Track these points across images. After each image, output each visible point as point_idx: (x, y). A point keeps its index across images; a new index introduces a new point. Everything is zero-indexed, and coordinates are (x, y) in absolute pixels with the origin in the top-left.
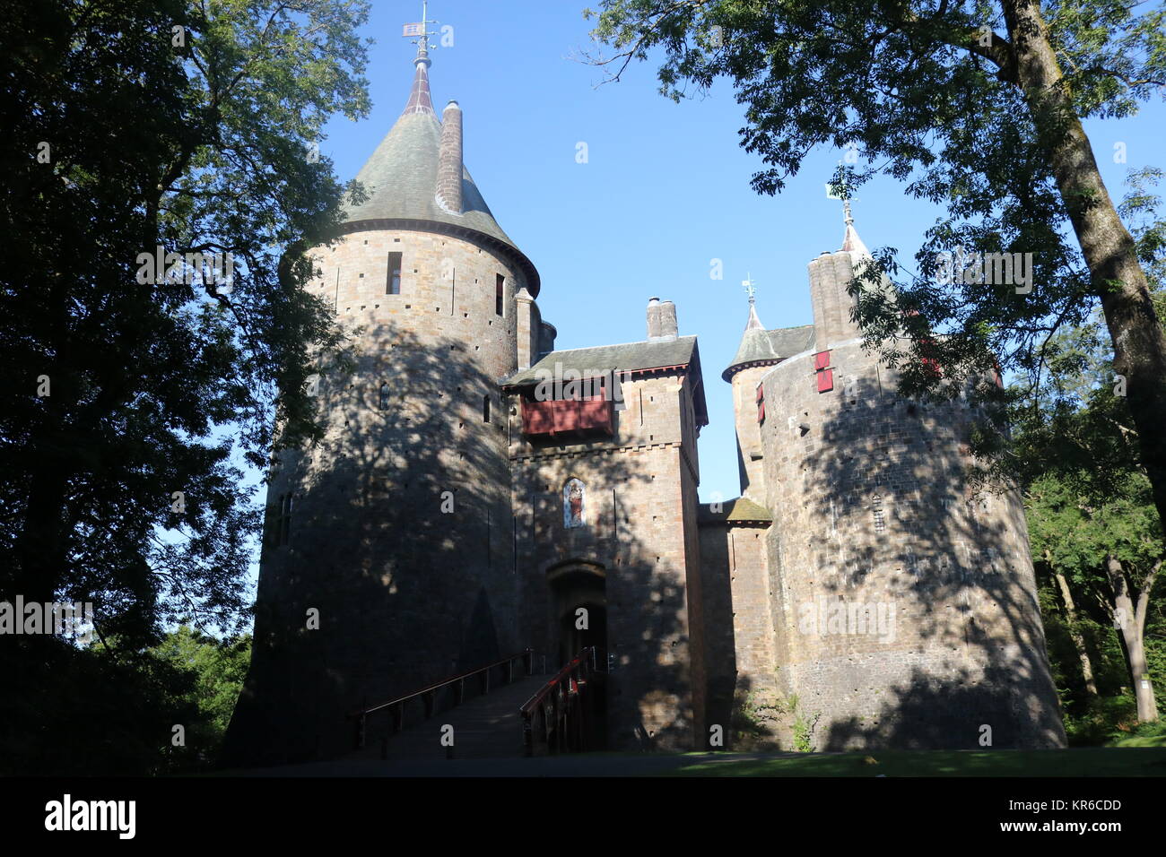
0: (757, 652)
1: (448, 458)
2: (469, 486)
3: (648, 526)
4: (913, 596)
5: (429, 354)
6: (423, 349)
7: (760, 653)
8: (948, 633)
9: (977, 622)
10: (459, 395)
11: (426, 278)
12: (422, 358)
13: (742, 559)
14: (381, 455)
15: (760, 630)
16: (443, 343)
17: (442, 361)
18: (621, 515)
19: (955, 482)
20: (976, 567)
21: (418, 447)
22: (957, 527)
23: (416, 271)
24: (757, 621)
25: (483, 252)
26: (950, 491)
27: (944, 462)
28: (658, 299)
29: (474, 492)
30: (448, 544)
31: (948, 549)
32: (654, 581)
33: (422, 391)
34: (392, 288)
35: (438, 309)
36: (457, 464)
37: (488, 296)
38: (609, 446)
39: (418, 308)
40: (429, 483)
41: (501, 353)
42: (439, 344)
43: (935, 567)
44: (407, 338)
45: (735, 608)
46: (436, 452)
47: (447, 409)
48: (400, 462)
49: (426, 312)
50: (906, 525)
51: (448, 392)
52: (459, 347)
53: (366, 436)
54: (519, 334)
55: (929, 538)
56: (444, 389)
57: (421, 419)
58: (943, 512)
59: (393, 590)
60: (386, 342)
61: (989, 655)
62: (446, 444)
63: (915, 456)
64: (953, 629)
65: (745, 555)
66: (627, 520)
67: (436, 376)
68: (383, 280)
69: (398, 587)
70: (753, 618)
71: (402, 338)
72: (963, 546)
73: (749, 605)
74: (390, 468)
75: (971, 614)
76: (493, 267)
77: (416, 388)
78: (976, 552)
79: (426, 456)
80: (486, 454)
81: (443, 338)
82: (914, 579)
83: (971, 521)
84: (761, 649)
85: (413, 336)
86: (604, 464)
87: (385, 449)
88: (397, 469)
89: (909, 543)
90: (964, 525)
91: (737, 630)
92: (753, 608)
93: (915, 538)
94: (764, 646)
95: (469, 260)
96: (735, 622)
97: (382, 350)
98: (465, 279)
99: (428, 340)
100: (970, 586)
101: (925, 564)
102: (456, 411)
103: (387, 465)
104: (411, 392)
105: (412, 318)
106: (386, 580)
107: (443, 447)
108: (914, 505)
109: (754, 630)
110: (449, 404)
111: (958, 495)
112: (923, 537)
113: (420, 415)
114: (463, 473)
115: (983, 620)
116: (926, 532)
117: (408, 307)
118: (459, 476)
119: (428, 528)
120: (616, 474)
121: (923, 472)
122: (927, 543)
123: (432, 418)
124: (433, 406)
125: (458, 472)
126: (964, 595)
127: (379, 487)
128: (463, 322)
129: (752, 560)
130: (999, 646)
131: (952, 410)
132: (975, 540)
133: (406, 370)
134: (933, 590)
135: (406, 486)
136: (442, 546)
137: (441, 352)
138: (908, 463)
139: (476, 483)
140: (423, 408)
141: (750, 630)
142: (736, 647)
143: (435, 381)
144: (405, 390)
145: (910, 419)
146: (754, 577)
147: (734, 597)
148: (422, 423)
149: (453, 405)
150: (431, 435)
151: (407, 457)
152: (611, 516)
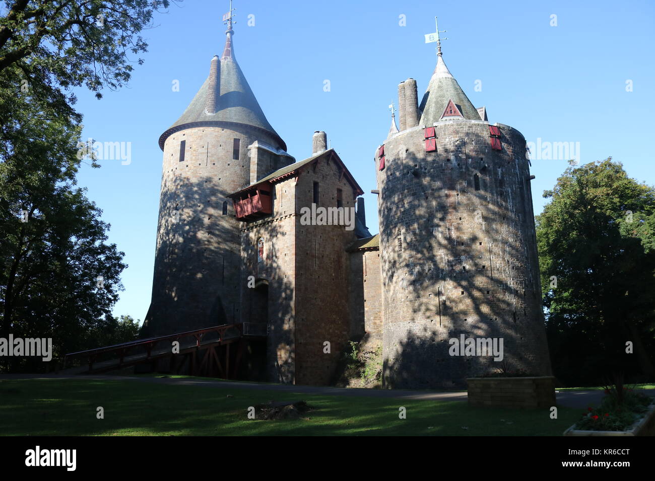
0: (376, 321)
1: (201, 235)
2: (212, 248)
3: (283, 259)
4: (411, 288)
5: (194, 187)
6: (192, 184)
7: (378, 322)
8: (428, 309)
9: (448, 303)
10: (208, 204)
11: (194, 150)
12: (191, 189)
13: (370, 269)
14: (174, 238)
15: (378, 308)
16: (201, 180)
17: (200, 189)
18: (274, 254)
19: (439, 215)
20: (451, 268)
21: (188, 232)
22: (440, 244)
23: (191, 148)
24: (377, 304)
25: (225, 130)
26: (436, 221)
27: (434, 203)
28: (318, 132)
29: (215, 249)
30: (199, 275)
31: (432, 258)
32: (283, 287)
33: (191, 205)
34: (182, 158)
35: (200, 164)
36: (205, 237)
37: (227, 151)
38: (270, 219)
39: (191, 165)
40: (192, 248)
41: (235, 178)
42: (199, 181)
43: (423, 270)
44: (186, 182)
45: (366, 297)
46: (195, 233)
47: (201, 211)
48: (181, 240)
49: (195, 167)
50: (410, 246)
51: (203, 203)
52: (208, 180)
53: (170, 230)
54: (251, 166)
55: (422, 253)
56: (200, 202)
57: (190, 219)
58: (431, 235)
59: (176, 299)
60: (178, 184)
61: (454, 323)
62: (200, 228)
63: (416, 202)
64: (432, 307)
65: (372, 267)
66: (276, 257)
67: (197, 196)
68: (178, 155)
69: (178, 298)
70: (375, 302)
71: (184, 181)
72: (442, 255)
73: (373, 295)
74: (177, 243)
75: (443, 298)
76: (232, 136)
77: (188, 204)
78: (451, 259)
79: (191, 236)
80: (223, 230)
81: (201, 178)
82: (413, 278)
83: (449, 239)
84: (379, 319)
85: (188, 179)
86: (270, 228)
87: (176, 235)
88: (180, 243)
89: (411, 257)
90: (444, 242)
91: (366, 309)
92: (375, 296)
93: (414, 253)
94: (380, 317)
95: (217, 136)
96: (365, 305)
97: (177, 189)
98: (213, 146)
99: (194, 180)
100: (445, 280)
101: (417, 269)
102: (205, 212)
103: (176, 242)
104: (186, 207)
105: (189, 171)
106: (173, 295)
107: (199, 230)
108: (415, 234)
109: (375, 309)
110: (203, 209)
111: (441, 223)
112: (418, 252)
113: (190, 217)
114: (208, 241)
115: (452, 301)
116: (420, 248)
117: (187, 166)
118: (206, 243)
119: (191, 269)
120: (274, 233)
121: (420, 211)
122: (419, 256)
123: (194, 218)
124: (195, 212)
125: (206, 241)
126: (441, 286)
127: (173, 253)
128: (212, 168)
129: (375, 269)
130: (462, 317)
131: (443, 170)
132: (452, 251)
133: (184, 196)
134: (421, 284)
135: (183, 251)
136: (197, 277)
137: (199, 185)
138: (413, 207)
139: (216, 245)
140: (191, 213)
141: (373, 309)
142: (365, 318)
143: (196, 199)
144: (184, 206)
145: (415, 180)
146: (375, 279)
147: (365, 291)
148: (191, 220)
149: (204, 209)
150: (194, 226)
151: (184, 237)
152: (271, 255)
